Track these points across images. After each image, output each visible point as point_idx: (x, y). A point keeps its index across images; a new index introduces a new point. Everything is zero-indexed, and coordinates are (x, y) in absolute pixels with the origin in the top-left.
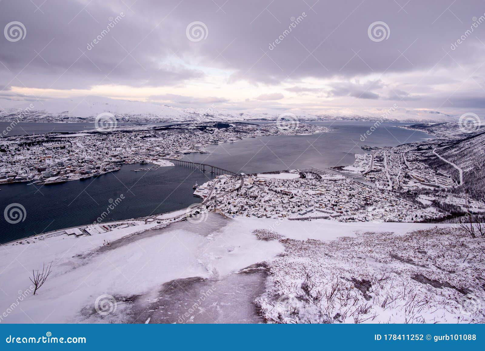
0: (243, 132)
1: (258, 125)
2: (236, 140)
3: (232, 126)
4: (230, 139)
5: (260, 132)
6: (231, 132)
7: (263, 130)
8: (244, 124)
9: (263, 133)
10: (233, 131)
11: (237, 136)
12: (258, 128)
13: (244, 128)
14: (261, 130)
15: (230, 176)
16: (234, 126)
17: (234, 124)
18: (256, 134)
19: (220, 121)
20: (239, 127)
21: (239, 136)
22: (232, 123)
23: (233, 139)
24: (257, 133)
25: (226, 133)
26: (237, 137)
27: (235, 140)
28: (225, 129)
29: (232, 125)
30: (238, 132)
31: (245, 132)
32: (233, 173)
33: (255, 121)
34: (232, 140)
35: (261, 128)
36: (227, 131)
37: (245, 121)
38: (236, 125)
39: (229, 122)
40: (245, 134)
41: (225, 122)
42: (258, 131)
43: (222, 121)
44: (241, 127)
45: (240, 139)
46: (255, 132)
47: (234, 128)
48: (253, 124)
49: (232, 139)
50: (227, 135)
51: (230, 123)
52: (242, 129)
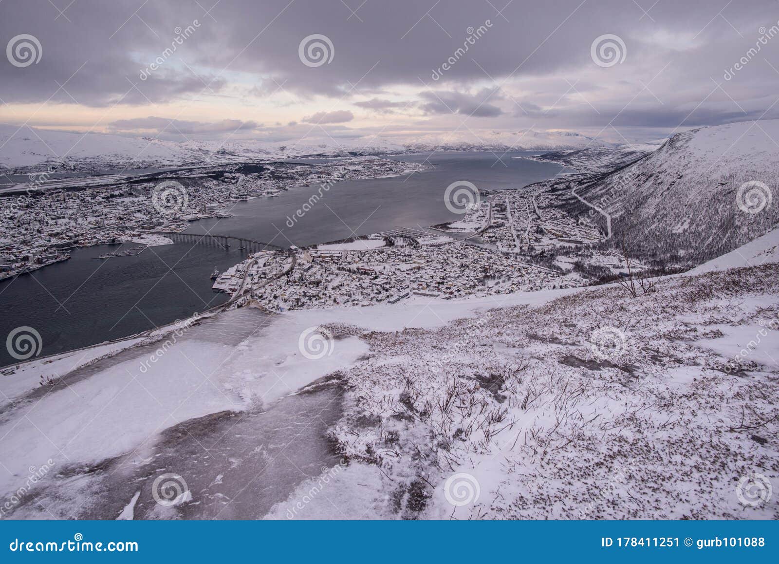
0: (289, 178)
1: (312, 166)
2: (277, 192)
3: (269, 169)
4: (266, 191)
5: (317, 176)
6: (267, 180)
7: (321, 173)
8: (288, 165)
9: (320, 177)
10: (270, 177)
11: (278, 185)
12: (313, 170)
13: (289, 171)
14: (317, 173)
15: (272, 252)
16: (272, 168)
17: (271, 166)
18: (309, 181)
19: (247, 161)
20: (281, 170)
21: (281, 185)
22: (268, 164)
23: (272, 191)
24: (312, 178)
25: (259, 182)
26: (279, 187)
27: (275, 192)
28: (256, 174)
29: (268, 167)
30: (279, 178)
31: (292, 178)
32: (277, 247)
33: (307, 159)
34: (269, 193)
35: (317, 169)
36: (260, 178)
37: (290, 160)
38: (276, 168)
39: (263, 162)
40: (292, 181)
41: (255, 162)
42: (312, 176)
43: (251, 161)
44: (283, 169)
45: (284, 189)
46: (309, 177)
47: (272, 173)
48: (304, 164)
49: (270, 190)
50: (261, 184)
51: (265, 164)
52: (286, 174)
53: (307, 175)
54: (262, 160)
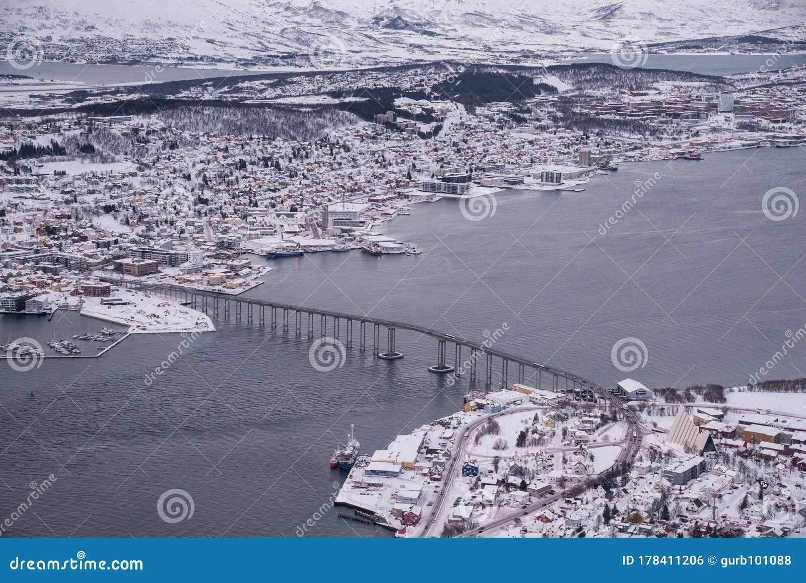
0: (623, 125)
1: (717, 81)
2: (579, 175)
3: (552, 90)
4: (538, 169)
5: (735, 120)
6: (543, 128)
7: (754, 110)
8: (628, 78)
9: (751, 128)
10: (555, 119)
11: (584, 149)
12: (723, 101)
13: (626, 99)
14: (738, 109)
15: (550, 395)
16: (563, 86)
17: (563, 79)
18: (703, 138)
19: (474, 57)
20: (598, 93)
21: (594, 149)
22: (551, 69)
23: (562, 169)
24: (714, 130)
25: (516, 135)
26: (586, 159)
27: (570, 177)
28: (505, 106)
29: (552, 80)
30: (586, 123)
31: (637, 127)
32: (567, 376)
33: (700, 53)
34: (549, 177)
35: (736, 96)
36: (520, 121)
38: (579, 87)
39: (529, 63)
40: (635, 138)
41: (503, 62)
42: (717, 119)
43: (487, 58)
44: (605, 91)
45: (604, 167)
46: (703, 125)
47: (565, 103)
48: (689, 76)
49: (550, 168)
50: (521, 144)
51: (541, 70)
52: (617, 109)
53: (698, 116)
54: (527, 55)
